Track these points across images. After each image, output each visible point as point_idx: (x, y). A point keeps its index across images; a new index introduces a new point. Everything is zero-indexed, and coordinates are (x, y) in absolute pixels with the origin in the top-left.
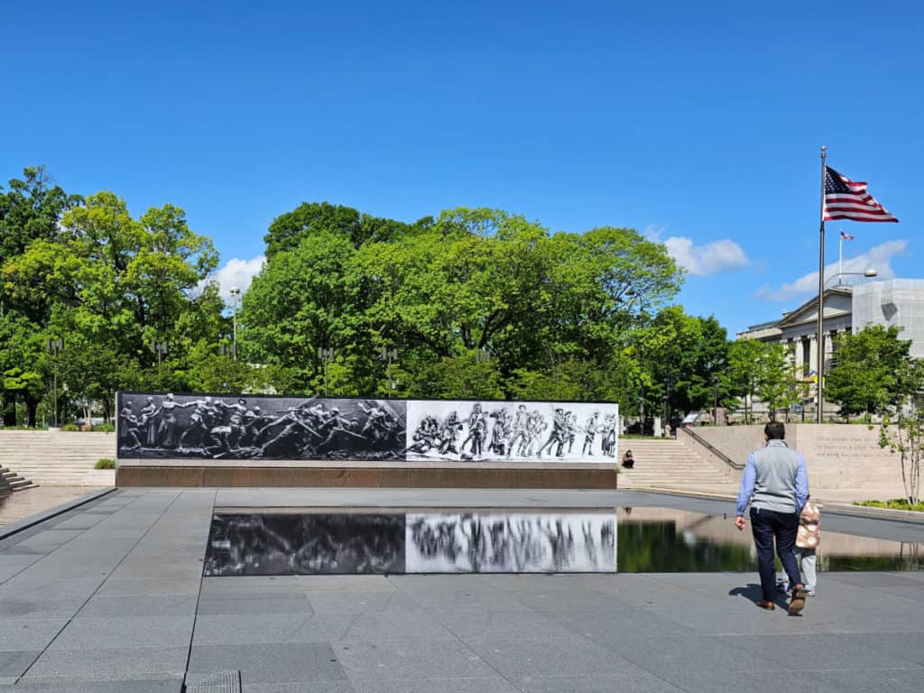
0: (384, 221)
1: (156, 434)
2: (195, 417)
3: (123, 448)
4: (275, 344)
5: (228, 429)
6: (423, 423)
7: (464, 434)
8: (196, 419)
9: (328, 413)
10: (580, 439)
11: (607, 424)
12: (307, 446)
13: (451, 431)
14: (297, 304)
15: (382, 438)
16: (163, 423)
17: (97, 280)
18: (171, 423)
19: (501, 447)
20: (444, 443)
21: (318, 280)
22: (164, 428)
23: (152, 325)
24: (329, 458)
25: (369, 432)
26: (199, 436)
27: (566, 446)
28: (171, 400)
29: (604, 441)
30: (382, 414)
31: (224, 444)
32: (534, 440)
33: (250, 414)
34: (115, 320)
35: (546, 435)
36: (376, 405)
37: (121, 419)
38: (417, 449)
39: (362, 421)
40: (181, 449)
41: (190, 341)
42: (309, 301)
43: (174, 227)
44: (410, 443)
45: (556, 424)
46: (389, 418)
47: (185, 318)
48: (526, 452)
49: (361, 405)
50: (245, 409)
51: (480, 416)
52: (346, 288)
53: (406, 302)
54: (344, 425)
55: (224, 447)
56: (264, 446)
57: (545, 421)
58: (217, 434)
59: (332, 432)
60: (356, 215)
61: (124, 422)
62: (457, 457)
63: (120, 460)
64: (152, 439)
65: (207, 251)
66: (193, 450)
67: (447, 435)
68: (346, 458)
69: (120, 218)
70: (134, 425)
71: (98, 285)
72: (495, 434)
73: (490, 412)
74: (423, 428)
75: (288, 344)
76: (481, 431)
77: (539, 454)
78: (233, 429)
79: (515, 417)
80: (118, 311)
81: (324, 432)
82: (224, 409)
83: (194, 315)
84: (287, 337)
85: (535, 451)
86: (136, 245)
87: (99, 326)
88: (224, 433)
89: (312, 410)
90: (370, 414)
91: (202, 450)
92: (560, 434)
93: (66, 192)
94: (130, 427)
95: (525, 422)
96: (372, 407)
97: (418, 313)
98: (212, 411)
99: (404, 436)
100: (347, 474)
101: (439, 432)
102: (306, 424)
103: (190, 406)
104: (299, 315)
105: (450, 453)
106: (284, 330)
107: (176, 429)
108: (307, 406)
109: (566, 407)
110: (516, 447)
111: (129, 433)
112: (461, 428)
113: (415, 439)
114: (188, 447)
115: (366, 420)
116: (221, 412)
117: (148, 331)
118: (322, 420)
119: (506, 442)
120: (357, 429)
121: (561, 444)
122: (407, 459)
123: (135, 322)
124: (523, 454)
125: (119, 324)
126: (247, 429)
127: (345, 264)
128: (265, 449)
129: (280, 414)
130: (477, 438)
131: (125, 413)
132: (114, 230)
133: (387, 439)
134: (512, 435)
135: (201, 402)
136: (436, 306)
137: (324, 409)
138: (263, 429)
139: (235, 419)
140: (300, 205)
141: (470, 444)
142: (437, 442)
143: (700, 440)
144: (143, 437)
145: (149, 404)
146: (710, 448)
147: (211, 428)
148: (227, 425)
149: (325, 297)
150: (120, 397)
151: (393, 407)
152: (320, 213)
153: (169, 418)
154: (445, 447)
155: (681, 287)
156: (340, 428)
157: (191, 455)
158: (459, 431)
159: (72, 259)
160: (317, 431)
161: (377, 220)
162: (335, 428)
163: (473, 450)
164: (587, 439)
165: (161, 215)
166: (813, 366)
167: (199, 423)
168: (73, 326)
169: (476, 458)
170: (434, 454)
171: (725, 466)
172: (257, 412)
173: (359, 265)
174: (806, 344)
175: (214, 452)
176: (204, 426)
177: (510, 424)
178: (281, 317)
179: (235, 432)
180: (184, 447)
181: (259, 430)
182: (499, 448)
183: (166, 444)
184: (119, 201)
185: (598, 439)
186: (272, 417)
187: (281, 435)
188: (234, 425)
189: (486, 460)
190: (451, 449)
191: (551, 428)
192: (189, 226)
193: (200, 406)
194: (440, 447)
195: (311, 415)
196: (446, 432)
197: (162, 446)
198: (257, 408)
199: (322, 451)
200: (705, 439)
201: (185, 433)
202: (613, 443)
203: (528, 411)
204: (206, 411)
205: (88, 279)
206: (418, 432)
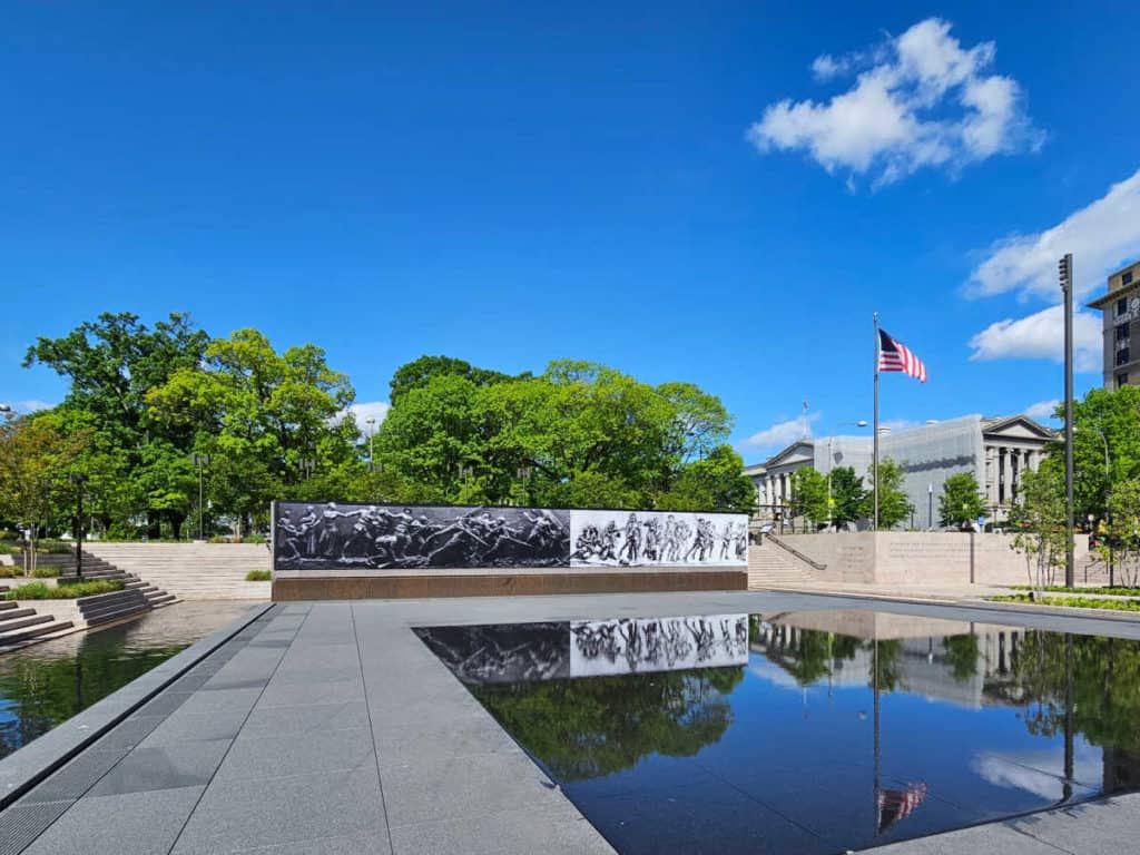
0: (493, 373)
1: (317, 544)
2: (359, 527)
3: (280, 559)
4: (409, 466)
5: (393, 539)
6: (585, 531)
7: (622, 541)
8: (360, 529)
9: (494, 522)
10: (718, 545)
11: (739, 532)
12: (474, 554)
13: (610, 538)
14: (429, 432)
15: (547, 545)
16: (324, 532)
17: (242, 406)
18: (332, 533)
19: (654, 552)
20: (604, 549)
21: (449, 411)
22: (325, 538)
23: (294, 449)
24: (495, 565)
25: (535, 540)
26: (363, 545)
27: (708, 551)
28: (333, 510)
29: (738, 547)
30: (547, 523)
31: (389, 553)
32: (681, 546)
33: (416, 523)
34: (259, 443)
35: (691, 541)
36: (542, 515)
37: (278, 530)
38: (579, 555)
39: (528, 530)
40: (343, 559)
41: (331, 463)
42: (440, 429)
43: (314, 364)
44: (573, 550)
45: (699, 532)
46: (554, 527)
47: (325, 444)
48: (675, 557)
49: (526, 514)
50: (410, 518)
51: (635, 525)
52: (472, 420)
53: (525, 433)
54: (510, 533)
55: (390, 557)
56: (430, 555)
57: (691, 528)
58: (381, 544)
59: (498, 540)
60: (469, 367)
61: (282, 532)
62: (616, 563)
63: (278, 572)
64: (313, 549)
65: (344, 386)
66: (357, 560)
67: (606, 542)
68: (512, 565)
69: (264, 351)
70: (293, 535)
71: (243, 411)
72: (649, 541)
73: (644, 522)
74: (585, 535)
75: (421, 467)
76: (636, 538)
77: (685, 558)
78: (399, 538)
79: (665, 526)
80: (260, 436)
81: (491, 540)
82: (389, 518)
83: (335, 440)
84: (420, 461)
85: (681, 557)
86: (279, 376)
87: (243, 449)
88: (389, 543)
89: (479, 519)
90: (536, 522)
91: (366, 560)
92: (702, 541)
93: (209, 335)
94: (288, 537)
95: (673, 530)
96: (537, 516)
97: (536, 442)
98: (377, 520)
99: (568, 543)
100: (512, 582)
101: (599, 539)
102: (473, 532)
103: (353, 515)
104: (431, 442)
105: (609, 559)
106: (417, 455)
107: (338, 540)
108: (473, 515)
109: (707, 517)
110: (666, 553)
111: (287, 544)
112: (618, 535)
113: (578, 547)
114: (352, 556)
115: (531, 529)
116: (386, 522)
117: (292, 454)
118: (488, 528)
119: (658, 549)
120: (523, 537)
121: (703, 550)
122: (571, 566)
123: (279, 445)
124: (672, 559)
125: (262, 446)
126: (413, 538)
127: (471, 400)
128: (432, 558)
129: (448, 523)
130: (633, 545)
131: (283, 523)
132: (259, 363)
133: (552, 547)
134: (663, 542)
135: (365, 512)
136: (552, 436)
137: (490, 518)
138: (430, 537)
139: (400, 528)
140: (420, 357)
141: (626, 551)
142: (598, 549)
143: (784, 547)
144: (302, 547)
145: (309, 514)
146: (793, 552)
147: (375, 538)
148: (392, 534)
149: (454, 426)
150: (277, 507)
151: (557, 515)
152: (439, 364)
153: (330, 527)
154: (605, 553)
155: (732, 429)
156: (506, 536)
157: (354, 566)
158: (618, 539)
159: (217, 387)
160: (484, 539)
161: (487, 372)
162: (502, 536)
163: (630, 557)
164: (724, 545)
165: (303, 353)
166: (788, 491)
167: (362, 533)
168: (214, 449)
169: (632, 563)
170: (595, 559)
171: (808, 566)
172: (423, 522)
173: (483, 401)
174: (783, 479)
175: (379, 561)
176: (368, 535)
177: (661, 532)
178: (413, 444)
179: (401, 541)
180: (347, 557)
181: (425, 538)
182: (652, 554)
183: (327, 553)
184: (263, 338)
185: (733, 546)
186: (439, 526)
187: (448, 543)
188: (401, 534)
189: (640, 566)
190: (611, 555)
191: (695, 535)
192: (328, 365)
193: (363, 515)
194: (601, 554)
195: (478, 524)
196: (606, 539)
197: (323, 556)
198: (424, 517)
199: (489, 559)
200: (789, 545)
201: (347, 543)
202: (745, 548)
203: (676, 520)
204: (370, 520)
205: (232, 406)
206: (580, 539)
